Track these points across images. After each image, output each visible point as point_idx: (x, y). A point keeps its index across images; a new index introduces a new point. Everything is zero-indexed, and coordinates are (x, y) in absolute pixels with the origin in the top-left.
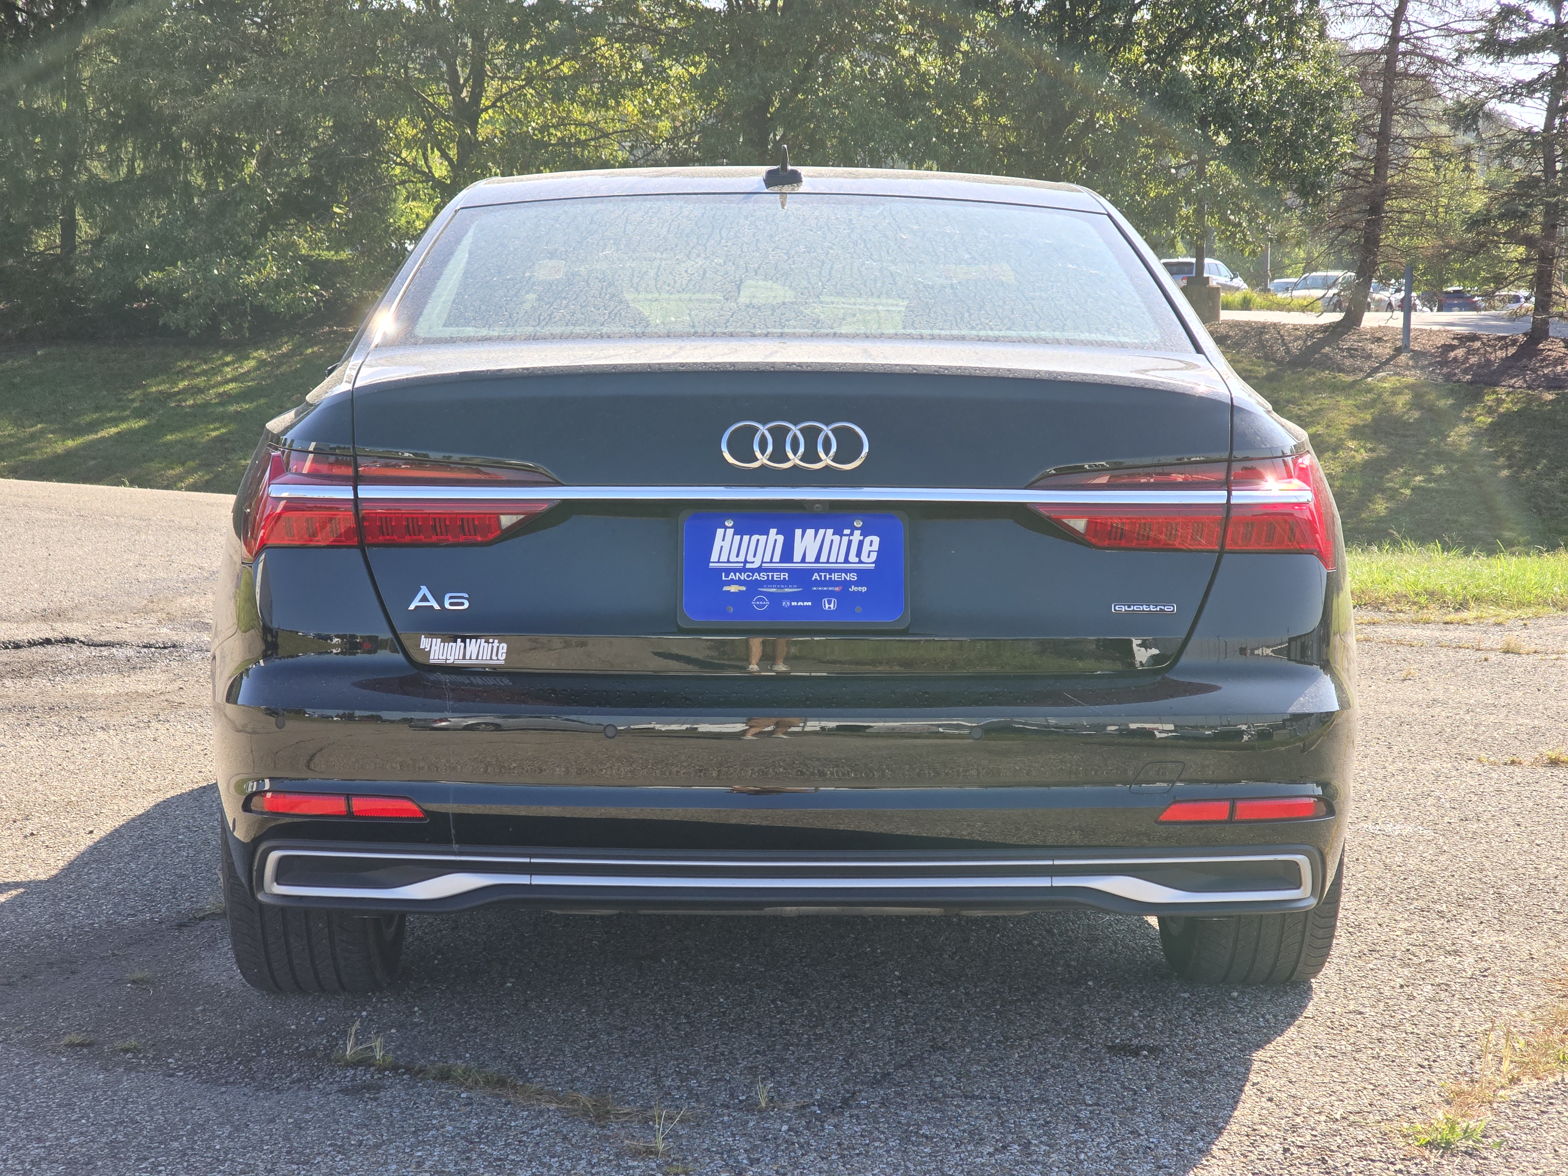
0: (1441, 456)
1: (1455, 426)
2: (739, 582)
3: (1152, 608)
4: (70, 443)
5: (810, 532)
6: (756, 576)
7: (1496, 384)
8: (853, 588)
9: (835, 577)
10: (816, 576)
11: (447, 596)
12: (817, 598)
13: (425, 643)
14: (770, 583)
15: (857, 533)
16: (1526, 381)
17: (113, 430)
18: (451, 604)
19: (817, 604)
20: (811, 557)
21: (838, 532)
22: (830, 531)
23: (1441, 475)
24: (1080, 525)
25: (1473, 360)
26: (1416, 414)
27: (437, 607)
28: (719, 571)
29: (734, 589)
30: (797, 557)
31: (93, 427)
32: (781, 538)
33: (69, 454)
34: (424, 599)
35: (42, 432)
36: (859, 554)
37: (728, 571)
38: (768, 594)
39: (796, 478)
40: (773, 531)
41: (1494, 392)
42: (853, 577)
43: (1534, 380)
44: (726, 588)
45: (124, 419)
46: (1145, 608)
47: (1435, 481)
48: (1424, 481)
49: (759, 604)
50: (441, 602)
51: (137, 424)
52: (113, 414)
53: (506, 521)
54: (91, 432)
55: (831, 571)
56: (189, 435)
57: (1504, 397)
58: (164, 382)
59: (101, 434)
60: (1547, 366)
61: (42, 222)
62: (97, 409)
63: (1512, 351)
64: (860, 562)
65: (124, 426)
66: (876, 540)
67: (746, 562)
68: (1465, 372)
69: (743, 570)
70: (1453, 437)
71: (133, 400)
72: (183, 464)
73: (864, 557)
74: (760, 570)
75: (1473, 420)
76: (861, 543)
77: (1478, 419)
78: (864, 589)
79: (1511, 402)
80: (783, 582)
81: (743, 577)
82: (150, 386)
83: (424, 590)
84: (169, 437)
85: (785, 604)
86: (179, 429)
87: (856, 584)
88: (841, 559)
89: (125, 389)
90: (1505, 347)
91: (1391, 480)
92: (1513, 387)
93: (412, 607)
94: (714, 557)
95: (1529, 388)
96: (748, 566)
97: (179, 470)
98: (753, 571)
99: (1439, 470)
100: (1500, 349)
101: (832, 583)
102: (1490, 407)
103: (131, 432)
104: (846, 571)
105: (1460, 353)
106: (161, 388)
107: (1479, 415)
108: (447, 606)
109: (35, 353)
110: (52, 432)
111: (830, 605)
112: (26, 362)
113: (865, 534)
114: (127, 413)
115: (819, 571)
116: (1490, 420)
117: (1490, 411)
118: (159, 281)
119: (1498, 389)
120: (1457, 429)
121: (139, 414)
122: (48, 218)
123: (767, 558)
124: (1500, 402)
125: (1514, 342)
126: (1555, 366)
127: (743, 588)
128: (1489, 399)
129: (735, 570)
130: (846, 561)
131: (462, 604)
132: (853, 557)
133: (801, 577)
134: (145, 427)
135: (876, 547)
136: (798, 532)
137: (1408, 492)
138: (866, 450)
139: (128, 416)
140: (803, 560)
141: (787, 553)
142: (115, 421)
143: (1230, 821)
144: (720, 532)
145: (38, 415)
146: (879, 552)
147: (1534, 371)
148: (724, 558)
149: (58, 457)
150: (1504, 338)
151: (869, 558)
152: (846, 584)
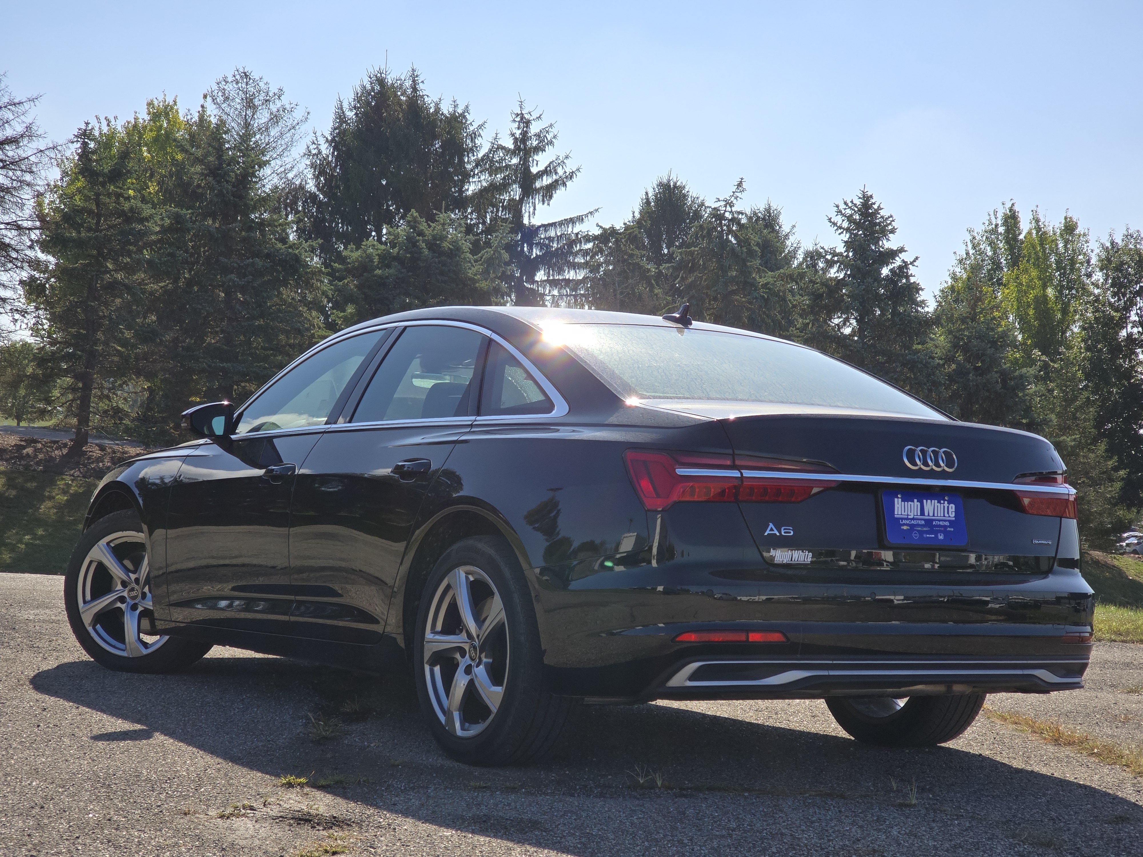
0: (40, 522)
1: (44, 501)
2: (906, 525)
5: (929, 501)
6: (913, 522)
7: (62, 474)
8: (949, 529)
9: (941, 523)
10: (934, 523)
11: (783, 528)
12: (936, 533)
13: (773, 552)
14: (918, 525)
15: (946, 502)
16: (80, 472)
18: (785, 533)
19: (936, 536)
20: (931, 514)
21: (939, 502)
22: (936, 501)
23: (42, 535)
25: (41, 456)
26: (13, 493)
27: (778, 534)
28: (899, 518)
29: (905, 528)
30: (926, 513)
32: (919, 504)
34: (772, 530)
36: (948, 513)
37: (902, 519)
38: (918, 531)
39: (930, 474)
40: (915, 500)
41: (63, 479)
42: (947, 524)
43: (86, 472)
44: (902, 527)
47: (39, 539)
48: (32, 539)
49: (915, 536)
50: (780, 532)
53: (815, 490)
55: (939, 521)
57: (70, 482)
60: (92, 463)
63: (65, 451)
64: (949, 517)
66: (953, 506)
67: (908, 515)
68: (38, 463)
69: (907, 519)
70: (43, 508)
74: (913, 519)
75: (54, 498)
76: (948, 507)
77: (57, 497)
78: (952, 529)
79: (77, 486)
80: (923, 525)
81: (908, 522)
83: (771, 525)
85: (925, 536)
87: (950, 527)
88: (942, 515)
90: (59, 448)
91: (9, 538)
92: (73, 475)
93: (766, 534)
94: (896, 513)
95: (84, 477)
96: (909, 517)
98: (911, 519)
99: (40, 532)
100: (57, 449)
101: (940, 526)
102: (63, 489)
104: (945, 521)
105: (29, 450)
107: (58, 494)
108: (783, 534)
111: (941, 537)
113: (949, 504)
115: (935, 520)
116: (66, 498)
117: (64, 492)
119: (64, 477)
120: (45, 504)
123: (916, 514)
124: (68, 486)
125: (65, 445)
126: (98, 463)
127: (909, 528)
128: (61, 483)
129: (905, 519)
130: (934, 516)
131: (790, 533)
132: (946, 515)
133: (929, 523)
135: (954, 510)
136: (925, 501)
137: (23, 546)
138: (956, 465)
140: (929, 515)
141: (922, 513)
144: (896, 500)
146: (955, 512)
147: (85, 466)
148: (900, 513)
150: (57, 442)
151: (952, 514)
152: (945, 527)
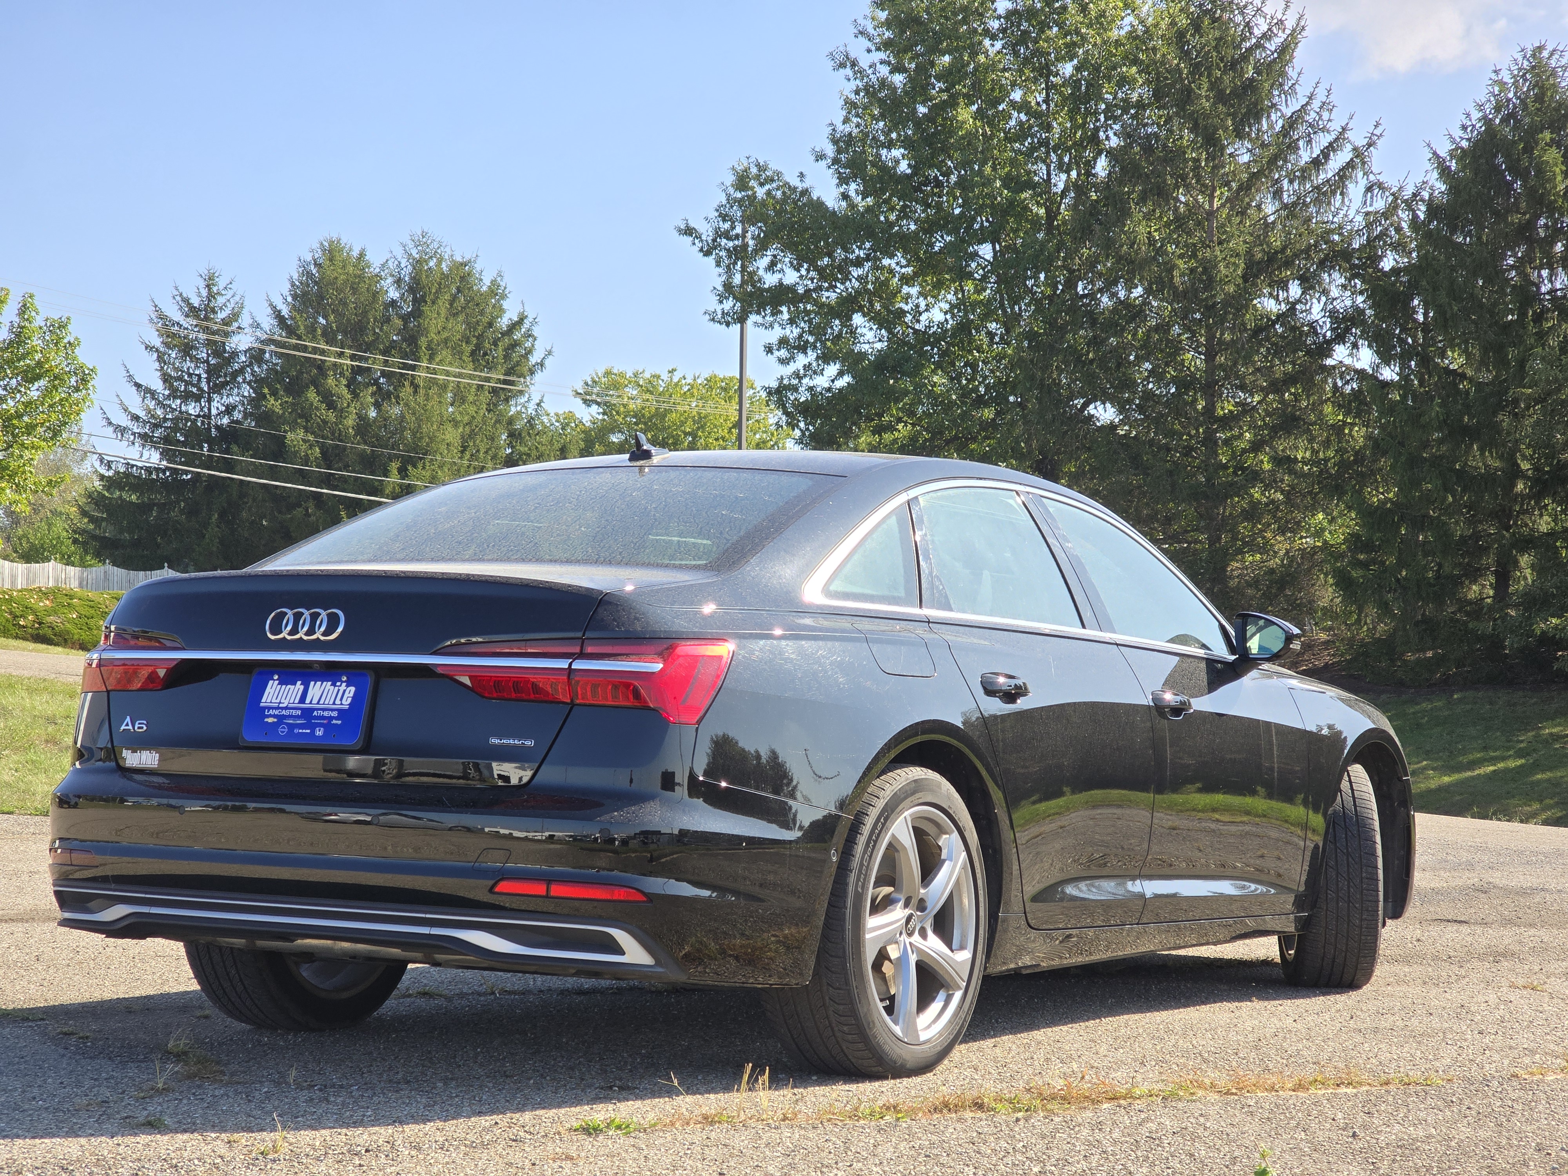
2: (274, 716)
3: (516, 742)
4: (1446, 779)
5: (319, 683)
6: (284, 712)
8: (334, 722)
9: (326, 714)
10: (315, 713)
11: (139, 722)
12: (313, 727)
13: (125, 754)
14: (290, 717)
15: (344, 684)
17: (1492, 768)
18: (139, 728)
19: (313, 732)
20: (315, 701)
21: (334, 685)
22: (330, 683)
24: (466, 680)
27: (132, 730)
28: (265, 708)
29: (270, 720)
30: (308, 701)
31: (1472, 765)
32: (302, 687)
33: (1441, 789)
34: (127, 724)
35: (1425, 768)
36: (341, 699)
37: (269, 708)
38: (287, 724)
39: (300, 646)
40: (299, 683)
42: (335, 714)
44: (266, 720)
45: (1503, 759)
46: (511, 741)
49: (282, 731)
50: (134, 727)
51: (1512, 764)
52: (1497, 753)
54: (1469, 770)
55: (324, 710)
56: (1559, 774)
58: (1559, 725)
59: (1477, 772)
61: (1474, 574)
62: (1485, 748)
64: (341, 704)
65: (1501, 765)
66: (353, 689)
67: (280, 703)
69: (278, 708)
71: (1522, 741)
72: (1541, 801)
73: (344, 702)
74: (286, 708)
76: (344, 691)
78: (340, 722)
80: (297, 717)
81: (276, 712)
82: (1544, 728)
83: (127, 718)
84: (1539, 776)
85: (296, 731)
86: (1551, 769)
87: (336, 718)
88: (331, 702)
89: (1520, 731)
93: (122, 729)
94: (263, 700)
96: (281, 705)
97: (1536, 806)
98: (282, 708)
101: (323, 718)
103: (1506, 771)
104: (332, 710)
106: (1555, 730)
108: (137, 730)
109: (1452, 696)
110: (1433, 769)
111: (319, 732)
112: (1439, 704)
113: (347, 686)
114: (1511, 753)
115: (319, 709)
118: (1556, 627)
121: (1520, 754)
122: (1479, 569)
123: (292, 700)
127: (276, 720)
129: (273, 708)
130: (334, 704)
131: (143, 728)
132: (338, 702)
133: (307, 713)
134: (1521, 766)
135: (352, 694)
136: (312, 683)
139: (1510, 756)
140: (311, 702)
141: (303, 697)
142: (1493, 760)
143: (547, 897)
144: (271, 682)
145: (1427, 753)
146: (353, 698)
148: (269, 700)
149: (1430, 791)
151: (347, 701)
152: (331, 718)
